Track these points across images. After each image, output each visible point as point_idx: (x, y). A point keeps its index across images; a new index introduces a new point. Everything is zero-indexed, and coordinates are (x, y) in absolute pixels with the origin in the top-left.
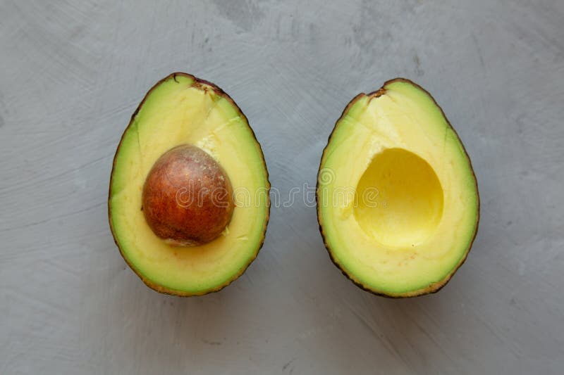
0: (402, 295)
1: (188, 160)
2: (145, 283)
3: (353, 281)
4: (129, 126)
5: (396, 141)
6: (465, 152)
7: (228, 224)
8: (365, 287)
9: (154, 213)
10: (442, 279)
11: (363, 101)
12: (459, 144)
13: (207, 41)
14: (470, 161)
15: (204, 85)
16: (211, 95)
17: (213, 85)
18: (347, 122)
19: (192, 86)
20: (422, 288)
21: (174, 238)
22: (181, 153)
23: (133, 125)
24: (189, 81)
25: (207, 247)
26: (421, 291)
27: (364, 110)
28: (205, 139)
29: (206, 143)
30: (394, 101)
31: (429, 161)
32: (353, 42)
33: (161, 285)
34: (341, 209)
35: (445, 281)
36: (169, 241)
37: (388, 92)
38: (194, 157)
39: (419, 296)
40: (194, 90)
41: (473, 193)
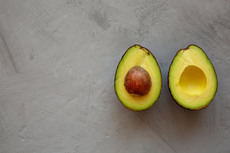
0: (194, 109)
1: (139, 70)
2: (125, 107)
3: (179, 105)
4: (121, 60)
5: (192, 63)
6: (213, 67)
7: (150, 90)
8: (183, 107)
9: (129, 86)
10: (207, 104)
11: (182, 51)
12: (211, 64)
13: (94, 33)
14: (214, 69)
15: (143, 49)
16: (145, 52)
17: (146, 49)
18: (177, 57)
19: (140, 49)
20: (200, 107)
21: (134, 93)
22: (137, 68)
23: (122, 60)
24: (139, 47)
25: (143, 97)
26: (200, 108)
27: (182, 54)
28: (143, 65)
29: (143, 66)
30: (191, 51)
31: (202, 69)
32: (137, 34)
33: (129, 107)
34: (176, 83)
35: (207, 105)
36: (133, 94)
37: (189, 49)
38: (141, 69)
39: (199, 109)
40: (141, 50)
41: (216, 79)
